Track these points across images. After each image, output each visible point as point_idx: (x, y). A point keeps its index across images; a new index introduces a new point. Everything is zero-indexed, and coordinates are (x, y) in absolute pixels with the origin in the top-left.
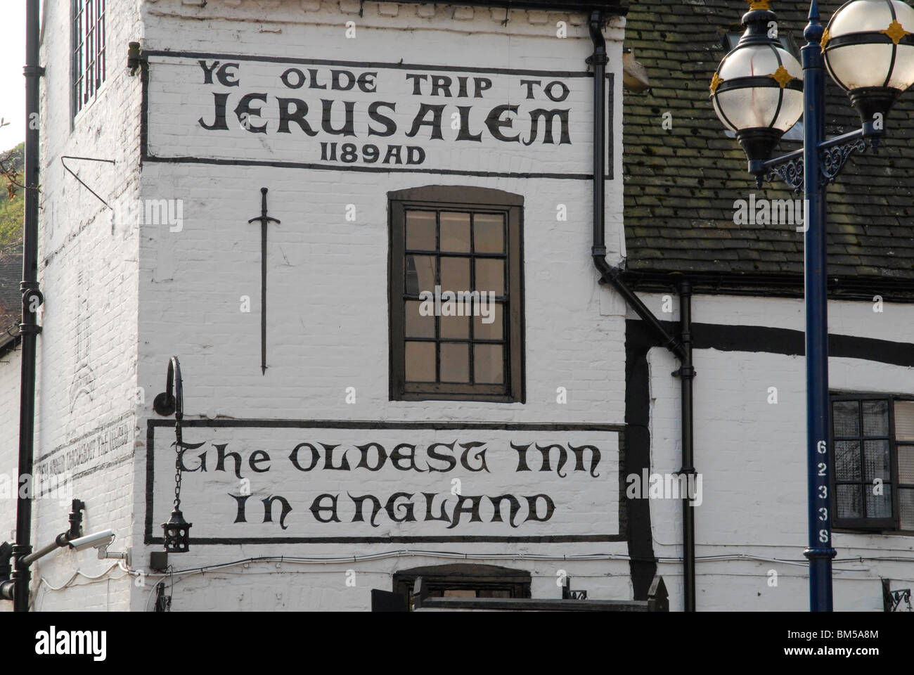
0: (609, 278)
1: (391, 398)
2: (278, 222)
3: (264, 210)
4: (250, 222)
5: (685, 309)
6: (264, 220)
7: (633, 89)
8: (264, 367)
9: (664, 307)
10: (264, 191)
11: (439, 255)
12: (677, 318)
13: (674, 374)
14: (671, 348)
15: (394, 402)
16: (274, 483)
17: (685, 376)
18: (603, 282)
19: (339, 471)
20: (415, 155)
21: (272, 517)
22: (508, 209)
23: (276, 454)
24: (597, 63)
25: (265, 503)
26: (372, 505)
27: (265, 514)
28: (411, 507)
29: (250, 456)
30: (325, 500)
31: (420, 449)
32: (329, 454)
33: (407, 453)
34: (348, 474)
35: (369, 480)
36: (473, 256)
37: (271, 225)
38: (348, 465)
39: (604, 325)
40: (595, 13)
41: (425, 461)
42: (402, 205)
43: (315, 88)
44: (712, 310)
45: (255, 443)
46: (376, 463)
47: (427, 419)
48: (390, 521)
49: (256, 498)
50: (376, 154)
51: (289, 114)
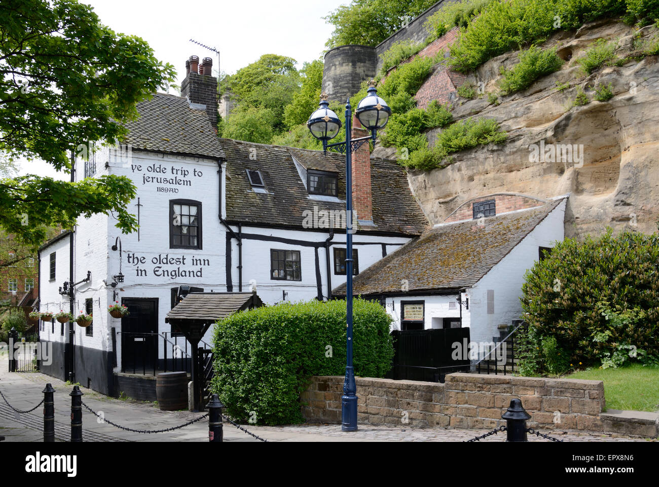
0: (222, 222)
1: (170, 248)
2: (142, 205)
3: (139, 203)
4: (135, 205)
5: (240, 230)
6: (139, 205)
7: (228, 179)
8: (139, 240)
9: (235, 229)
10: (139, 198)
11: (181, 215)
12: (238, 232)
13: (237, 244)
14: (236, 238)
17: (240, 245)
18: (221, 223)
19: (158, 265)
20: (176, 191)
21: (141, 275)
22: (198, 205)
23: (142, 260)
24: (220, 172)
25: (139, 272)
26: (166, 273)
27: (140, 274)
28: (175, 274)
29: (136, 261)
30: (154, 272)
31: (177, 260)
32: (155, 261)
33: (174, 261)
34: (160, 265)
35: (165, 267)
36: (190, 216)
37: (140, 206)
38: (160, 263)
39: (221, 232)
40: (219, 161)
41: (179, 263)
42: (173, 203)
43: (152, 174)
44: (246, 230)
45: (137, 258)
46: (167, 263)
47: (179, 253)
48: (170, 276)
49: (137, 270)
50: (166, 190)
51: (145, 180)
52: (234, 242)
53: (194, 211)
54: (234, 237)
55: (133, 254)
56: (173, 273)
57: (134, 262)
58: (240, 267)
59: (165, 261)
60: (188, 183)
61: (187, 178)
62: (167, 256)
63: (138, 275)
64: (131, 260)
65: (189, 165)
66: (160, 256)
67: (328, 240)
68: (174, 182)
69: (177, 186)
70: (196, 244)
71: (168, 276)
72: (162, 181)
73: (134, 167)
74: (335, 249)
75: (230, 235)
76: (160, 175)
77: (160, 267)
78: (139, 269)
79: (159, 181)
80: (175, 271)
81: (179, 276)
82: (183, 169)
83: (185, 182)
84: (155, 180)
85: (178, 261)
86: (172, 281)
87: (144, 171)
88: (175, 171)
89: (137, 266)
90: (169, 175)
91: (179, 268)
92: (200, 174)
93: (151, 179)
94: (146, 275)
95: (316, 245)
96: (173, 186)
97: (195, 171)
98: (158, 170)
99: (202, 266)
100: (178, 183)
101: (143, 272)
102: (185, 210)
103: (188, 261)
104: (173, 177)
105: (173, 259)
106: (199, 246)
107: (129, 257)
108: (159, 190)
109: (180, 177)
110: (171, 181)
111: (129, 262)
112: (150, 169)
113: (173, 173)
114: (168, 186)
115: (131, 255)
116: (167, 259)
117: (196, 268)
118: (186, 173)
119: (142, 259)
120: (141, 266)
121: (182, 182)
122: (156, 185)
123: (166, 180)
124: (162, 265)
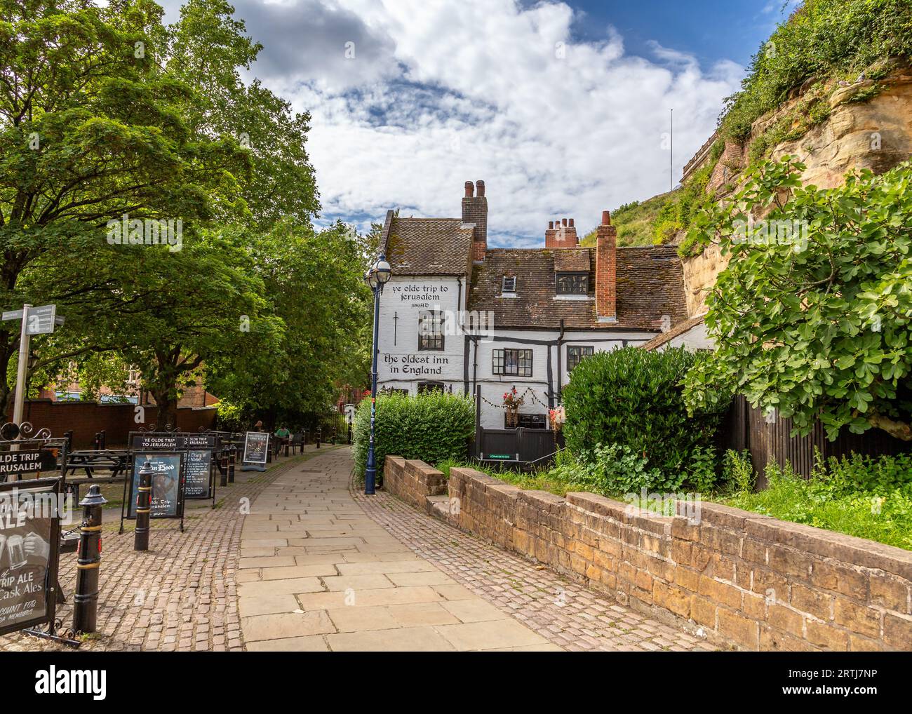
1: (418, 350)
3: (396, 316)
4: (393, 318)
8: (395, 345)
10: (396, 312)
13: (474, 345)
14: (474, 340)
19: (406, 363)
20: (427, 305)
21: (395, 372)
24: (460, 285)
25: (393, 369)
26: (412, 370)
27: (393, 371)
28: (420, 371)
29: (391, 361)
30: (404, 369)
32: (405, 360)
33: (420, 361)
34: (408, 364)
35: (412, 365)
37: (397, 319)
38: (408, 362)
40: (459, 276)
41: (423, 362)
43: (408, 293)
45: (392, 358)
46: (414, 362)
47: (425, 353)
48: (416, 373)
50: (419, 305)
51: (403, 298)
52: (472, 343)
54: (471, 340)
55: (390, 356)
56: (418, 370)
57: (389, 362)
58: (475, 365)
59: (412, 360)
60: (437, 297)
61: (436, 294)
62: (414, 356)
64: (388, 360)
65: (436, 283)
66: (409, 356)
67: (560, 339)
68: (425, 298)
69: (427, 301)
70: (439, 347)
71: (414, 373)
72: (416, 298)
73: (395, 289)
74: (568, 347)
75: (468, 338)
76: (415, 293)
77: (408, 366)
78: (393, 367)
79: (413, 298)
81: (423, 373)
82: (432, 287)
83: (434, 297)
84: (410, 298)
85: (423, 360)
86: (418, 377)
87: (403, 291)
88: (426, 289)
89: (391, 364)
90: (421, 293)
91: (423, 366)
92: (446, 289)
93: (407, 297)
94: (398, 372)
95: (549, 344)
96: (424, 301)
97: (442, 287)
98: (413, 289)
99: (442, 365)
100: (427, 298)
101: (396, 370)
103: (431, 360)
104: (425, 294)
105: (419, 359)
106: (442, 349)
107: (386, 358)
108: (414, 305)
109: (430, 293)
110: (423, 298)
111: (386, 362)
112: (407, 289)
113: (425, 291)
114: (420, 302)
115: (388, 356)
116: (414, 358)
117: (436, 366)
118: (435, 290)
119: (395, 359)
120: (395, 365)
121: (431, 297)
122: (410, 301)
123: (419, 297)
124: (410, 363)
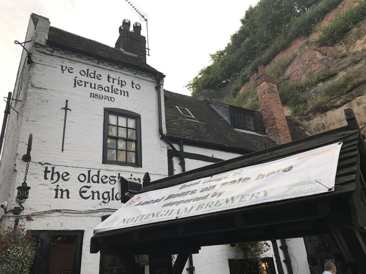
0: (163, 138)
1: (103, 163)
2: (71, 110)
3: (67, 106)
4: (62, 108)
5: (182, 149)
6: (66, 109)
8: (63, 150)
9: (177, 147)
10: (67, 101)
11: (118, 126)
12: (180, 150)
13: (179, 164)
14: (179, 157)
15: (104, 165)
16: (63, 186)
17: (183, 164)
18: (161, 139)
19: (85, 183)
20: (113, 99)
21: (62, 197)
22: (137, 117)
23: (65, 177)
24: (158, 88)
25: (59, 192)
26: (96, 195)
27: (59, 196)
28: (109, 196)
29: (55, 177)
30: (81, 192)
31: (112, 178)
32: (82, 178)
33: (108, 179)
34: (88, 185)
35: (95, 187)
36: (127, 128)
37: (68, 111)
38: (89, 182)
39: (162, 149)
40: (158, 76)
41: (113, 182)
42: (108, 112)
43: (85, 79)
44: (188, 149)
45: (58, 173)
46: (98, 182)
47: (114, 169)
48: (102, 200)
49: (57, 190)
50: (101, 97)
51: (76, 83)
52: (176, 161)
53: (132, 123)
54: (176, 156)
55: (53, 168)
56: (106, 196)
57: (52, 179)
59: (95, 179)
60: (126, 93)
61: (124, 89)
62: (99, 172)
63: (56, 197)
64: (49, 175)
65: (126, 76)
66: (89, 172)
68: (110, 90)
69: (113, 95)
70: (134, 161)
71: (99, 198)
72: (97, 87)
73: (64, 68)
75: (171, 154)
76: (94, 81)
77: (89, 187)
78: (59, 188)
79: (93, 86)
80: (108, 193)
81: (113, 199)
82: (120, 79)
83: (123, 93)
84: (88, 85)
86: (104, 206)
87: (76, 73)
88: (111, 80)
89: (56, 184)
90: (104, 83)
91: (113, 189)
92: (138, 87)
93: (83, 83)
94: (68, 197)
96: (109, 94)
97: (133, 83)
98: (92, 75)
100: (115, 91)
101: (65, 193)
102: (122, 121)
104: (109, 85)
105: (106, 177)
106: (138, 164)
107: (46, 171)
108: (93, 95)
109: (116, 86)
110: (106, 89)
111: (46, 178)
112: (83, 73)
113: (109, 81)
114: (103, 93)
115: (50, 169)
116: (98, 176)
118: (124, 83)
119: (65, 174)
120: (62, 185)
121: (119, 92)
122: (88, 90)
123: (100, 87)
124: (91, 184)
